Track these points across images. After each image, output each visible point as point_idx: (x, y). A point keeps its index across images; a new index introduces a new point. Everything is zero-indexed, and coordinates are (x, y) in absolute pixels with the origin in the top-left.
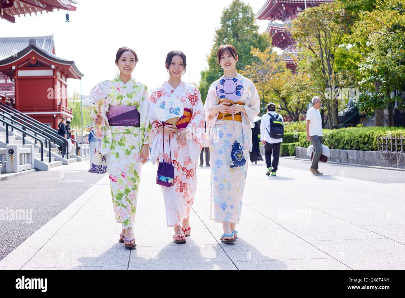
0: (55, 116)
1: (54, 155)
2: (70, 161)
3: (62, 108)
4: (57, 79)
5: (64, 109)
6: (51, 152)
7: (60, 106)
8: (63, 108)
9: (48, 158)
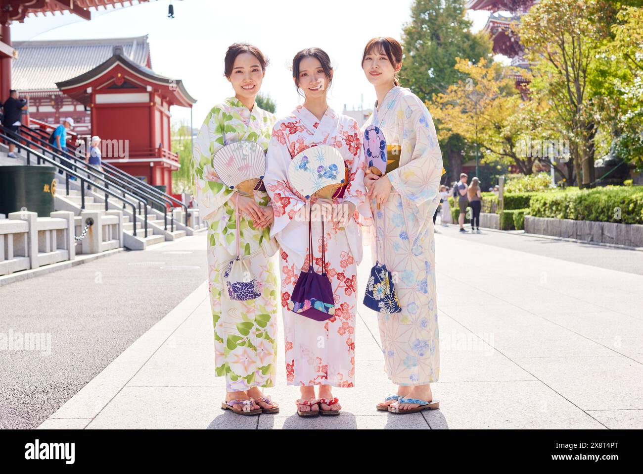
0: (152, 165)
1: (152, 227)
2: (176, 235)
3: (163, 153)
4: (155, 108)
5: (166, 154)
6: (148, 221)
7: (159, 149)
8: (165, 152)
9: (144, 230)
